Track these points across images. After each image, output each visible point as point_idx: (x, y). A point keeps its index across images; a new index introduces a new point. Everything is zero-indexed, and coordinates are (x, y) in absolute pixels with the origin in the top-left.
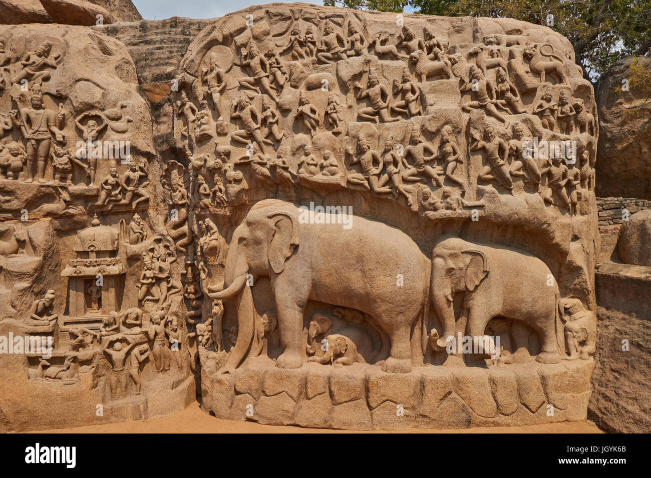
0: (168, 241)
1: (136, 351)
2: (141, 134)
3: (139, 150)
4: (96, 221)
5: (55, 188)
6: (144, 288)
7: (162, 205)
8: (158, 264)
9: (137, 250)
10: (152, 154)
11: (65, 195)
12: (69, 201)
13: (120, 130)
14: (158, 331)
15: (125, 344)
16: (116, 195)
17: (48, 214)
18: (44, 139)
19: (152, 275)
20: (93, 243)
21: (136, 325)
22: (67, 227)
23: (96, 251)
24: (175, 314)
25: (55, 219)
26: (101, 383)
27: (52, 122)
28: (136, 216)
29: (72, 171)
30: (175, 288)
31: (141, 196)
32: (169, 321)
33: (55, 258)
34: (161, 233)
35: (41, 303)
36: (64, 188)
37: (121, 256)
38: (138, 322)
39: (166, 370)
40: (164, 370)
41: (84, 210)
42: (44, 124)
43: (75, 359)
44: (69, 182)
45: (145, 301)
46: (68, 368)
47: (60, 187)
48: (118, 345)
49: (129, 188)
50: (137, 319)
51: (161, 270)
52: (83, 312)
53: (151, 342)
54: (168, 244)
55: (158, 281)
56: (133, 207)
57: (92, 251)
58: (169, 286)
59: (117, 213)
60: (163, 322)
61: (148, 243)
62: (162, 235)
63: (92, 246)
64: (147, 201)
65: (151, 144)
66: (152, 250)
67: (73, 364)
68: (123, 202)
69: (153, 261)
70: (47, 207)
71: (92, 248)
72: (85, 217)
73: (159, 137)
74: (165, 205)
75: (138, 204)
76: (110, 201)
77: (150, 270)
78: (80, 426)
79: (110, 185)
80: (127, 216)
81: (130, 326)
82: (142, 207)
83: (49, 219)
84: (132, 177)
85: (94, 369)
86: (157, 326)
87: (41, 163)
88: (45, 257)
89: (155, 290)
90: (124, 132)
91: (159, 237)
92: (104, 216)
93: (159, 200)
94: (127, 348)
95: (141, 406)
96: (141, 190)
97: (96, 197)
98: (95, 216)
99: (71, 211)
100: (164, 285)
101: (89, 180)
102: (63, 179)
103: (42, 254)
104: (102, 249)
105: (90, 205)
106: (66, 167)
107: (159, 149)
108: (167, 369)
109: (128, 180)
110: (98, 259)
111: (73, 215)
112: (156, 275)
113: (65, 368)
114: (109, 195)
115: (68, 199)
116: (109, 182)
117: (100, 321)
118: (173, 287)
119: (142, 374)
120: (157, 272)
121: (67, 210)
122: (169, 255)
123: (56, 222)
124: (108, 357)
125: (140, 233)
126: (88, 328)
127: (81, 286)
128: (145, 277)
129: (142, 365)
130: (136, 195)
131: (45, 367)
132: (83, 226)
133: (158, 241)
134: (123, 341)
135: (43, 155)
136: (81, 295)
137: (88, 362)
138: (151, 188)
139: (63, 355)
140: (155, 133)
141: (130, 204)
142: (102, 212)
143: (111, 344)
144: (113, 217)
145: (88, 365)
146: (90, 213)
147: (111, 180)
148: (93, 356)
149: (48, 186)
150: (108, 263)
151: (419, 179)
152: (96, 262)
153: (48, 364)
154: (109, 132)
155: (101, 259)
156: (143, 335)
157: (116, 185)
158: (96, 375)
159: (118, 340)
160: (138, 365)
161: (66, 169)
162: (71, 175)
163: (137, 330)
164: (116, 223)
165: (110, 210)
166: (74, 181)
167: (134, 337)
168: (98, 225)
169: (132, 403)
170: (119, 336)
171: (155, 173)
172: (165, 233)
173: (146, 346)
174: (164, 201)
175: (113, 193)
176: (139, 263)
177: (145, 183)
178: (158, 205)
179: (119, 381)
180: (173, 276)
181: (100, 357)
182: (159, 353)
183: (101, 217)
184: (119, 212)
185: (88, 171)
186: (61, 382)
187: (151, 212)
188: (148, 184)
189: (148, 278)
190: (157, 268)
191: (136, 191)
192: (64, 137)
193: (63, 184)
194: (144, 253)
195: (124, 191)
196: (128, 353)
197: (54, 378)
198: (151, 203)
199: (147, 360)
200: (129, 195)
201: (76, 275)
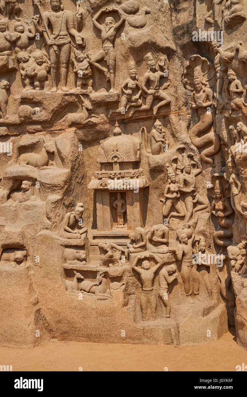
0: (192, 150)
1: (164, 271)
2: (159, 27)
3: (158, 46)
4: (117, 130)
5: (77, 96)
6: (169, 203)
7: (184, 108)
8: (182, 176)
9: (160, 161)
10: (172, 50)
11: (87, 103)
12: (91, 110)
13: (138, 25)
14: (186, 252)
15: (152, 262)
16: (137, 100)
17: (73, 124)
18: (64, 44)
19: (177, 189)
20: (116, 154)
21: (163, 243)
22: (90, 137)
23: (119, 163)
24: (203, 233)
25: (79, 129)
26: (132, 302)
27: (71, 24)
28: (158, 123)
29: (92, 77)
30: (201, 203)
31: (161, 99)
32: (196, 241)
33: (81, 170)
34: (185, 141)
35: (72, 216)
36: (86, 95)
37: (144, 168)
38: (165, 240)
39: (195, 295)
40: (193, 295)
41: (106, 118)
42: (64, 27)
43: (106, 275)
44: (90, 88)
45: (170, 218)
46: (100, 283)
47: (82, 95)
48: (146, 263)
49: (150, 91)
50: (163, 236)
51: (186, 183)
52: (110, 226)
53: (179, 262)
54: (192, 154)
55: (183, 195)
56: (155, 113)
57: (116, 162)
58: (195, 201)
59: (137, 120)
60: (190, 241)
61: (170, 152)
62: (185, 143)
63: (116, 157)
64: (168, 105)
65: (171, 38)
66: (175, 161)
67: (104, 279)
68: (144, 107)
69: (177, 173)
70: (71, 116)
71: (116, 160)
72: (107, 126)
73: (179, 28)
74: (188, 109)
75: (159, 108)
76: (131, 107)
77: (174, 183)
78: (115, 343)
79: (131, 88)
80: (147, 123)
81: (157, 244)
82: (163, 112)
83: (74, 129)
84: (152, 78)
85: (124, 286)
86: (184, 246)
87: (63, 70)
88: (72, 169)
89: (180, 205)
90: (142, 26)
91: (182, 146)
92: (124, 123)
93: (181, 103)
94: (155, 268)
95: (172, 330)
96: (162, 93)
97: (116, 103)
98: (117, 124)
99: (94, 120)
100: (189, 200)
101: (109, 85)
102: (84, 86)
103: (70, 166)
104: (126, 160)
105: (111, 112)
106: (86, 72)
107: (180, 42)
108: (196, 293)
109: (149, 82)
110: (121, 171)
111: (95, 125)
112: (181, 189)
113: (97, 283)
114: (129, 100)
115: (90, 107)
116: (129, 85)
117: (127, 237)
118: (198, 203)
119: (171, 295)
120: (182, 186)
121: (89, 119)
122: (194, 166)
123: (80, 132)
124: (137, 275)
125: (163, 142)
126: (115, 243)
127: (107, 199)
128: (169, 191)
129: (171, 286)
130: (157, 99)
131: (80, 280)
132: (105, 135)
133: (181, 150)
134: (151, 259)
135: (65, 61)
136: (108, 208)
137: (118, 279)
138: (171, 90)
139: (95, 270)
140: (175, 24)
141: (151, 109)
142: (123, 120)
143: (140, 262)
144: (134, 125)
145: (119, 281)
146: (112, 122)
147: (131, 83)
148: (123, 273)
149: (71, 95)
150: (131, 175)
152: (120, 174)
153: (82, 277)
154: (127, 28)
155: (125, 171)
156: (170, 254)
157: (137, 88)
158: (127, 294)
159: (146, 258)
160: (167, 287)
161: (87, 74)
162: (91, 81)
163: (164, 248)
164: (137, 131)
165: (131, 118)
166: (95, 88)
167: (161, 255)
168: (120, 134)
169: (163, 326)
170: (147, 254)
171: (176, 71)
172: (188, 141)
173: (173, 267)
174: (186, 104)
175: (134, 98)
176: (162, 175)
177: (166, 84)
178: (180, 109)
179: (148, 301)
180: (199, 190)
181: (129, 275)
182: (188, 275)
183: (122, 125)
184: (140, 119)
185: (108, 75)
186: (94, 297)
187: (173, 117)
188: (168, 86)
189: (173, 192)
190: (182, 181)
191: (157, 94)
192: (83, 39)
193: (85, 91)
194: (167, 165)
195: (144, 95)
196: (156, 273)
197: (89, 292)
198: (172, 108)
199: (175, 282)
200: (149, 99)
201: (102, 187)
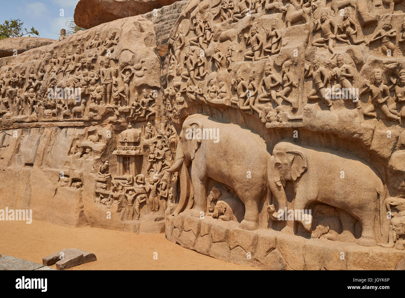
0: (165, 138)
1: (139, 197)
2: (151, 77)
3: (149, 86)
4: (130, 126)
5: (113, 108)
6: (149, 164)
7: (164, 117)
8: (157, 151)
9: (147, 143)
10: (158, 87)
11: (117, 112)
13: (139, 76)
14: (152, 188)
16: (138, 112)
17: (110, 122)
18: (108, 84)
20: (126, 138)
22: (118, 129)
23: (128, 142)
24: (165, 181)
25: (114, 125)
27: (113, 74)
28: (149, 123)
29: (120, 99)
30: (167, 166)
31: (150, 112)
32: (160, 184)
33: (114, 145)
34: (161, 133)
35: (103, 167)
36: (117, 108)
37: (141, 146)
38: (142, 182)
39: (156, 211)
41: (125, 120)
42: (109, 75)
44: (119, 105)
45: (150, 172)
47: (115, 108)
48: (130, 192)
49: (143, 108)
50: (141, 180)
51: (158, 154)
52: (122, 174)
54: (165, 140)
55: (157, 160)
56: (147, 118)
57: (126, 142)
58: (164, 164)
59: (140, 122)
60: (156, 184)
61: (154, 139)
62: (162, 134)
63: (126, 139)
64: (154, 114)
65: (158, 81)
66: (156, 143)
67: (111, 198)
68: (142, 115)
69: (155, 149)
70: (110, 118)
71: (126, 141)
72: (126, 124)
73: (162, 77)
74: (166, 117)
75: (149, 116)
76: (135, 115)
77: (153, 154)
79: (135, 106)
80: (145, 123)
81: (139, 183)
82: (151, 118)
83: (111, 124)
84: (144, 102)
85: (119, 203)
86: (152, 186)
87: (108, 96)
88: (107, 144)
89: (154, 166)
90: (141, 76)
91: (160, 135)
92: (134, 123)
93: (162, 114)
94: (134, 195)
95: (137, 226)
96: (150, 109)
98: (130, 123)
99: (120, 121)
100: (160, 163)
101: (126, 104)
102: (117, 104)
103: (106, 142)
104: (130, 141)
105: (127, 117)
106: (117, 97)
107: (162, 84)
109: (143, 103)
110: (128, 147)
111: (120, 123)
112: (156, 157)
113: (108, 200)
114: (134, 112)
115: (118, 114)
118: (165, 165)
120: (156, 156)
121: (118, 120)
122: (166, 146)
123: (114, 126)
124: (126, 198)
125: (150, 133)
126: (121, 182)
127: (122, 160)
128: (150, 158)
130: (147, 112)
132: (124, 128)
133: (159, 138)
134: (133, 190)
135: (109, 92)
136: (121, 165)
137: (117, 199)
138: (156, 107)
139: (108, 193)
140: (162, 75)
141: (145, 116)
142: (133, 121)
143: (128, 191)
144: (139, 124)
146: (128, 122)
147: (135, 104)
148: (120, 196)
149: (110, 108)
150: (132, 149)
151: (269, 99)
152: (127, 148)
153: (103, 197)
154: (135, 77)
155: (130, 147)
156: (143, 189)
157: (138, 106)
158: (120, 206)
159: (131, 190)
160: (139, 205)
161: (117, 98)
162: (120, 101)
163: (141, 186)
164: (140, 127)
165: (136, 120)
166: (121, 105)
167: (139, 189)
168: (131, 128)
169: (134, 224)
170: (131, 188)
171: (160, 98)
172: (164, 133)
173: (144, 195)
174: (165, 114)
175: (137, 110)
177: (153, 104)
178: (161, 117)
179: (130, 211)
180: (167, 159)
181: (123, 197)
183: (133, 124)
184: (141, 121)
185: (126, 99)
187: (156, 121)
188: (155, 105)
189: (152, 158)
190: (156, 153)
191: (147, 109)
192: (116, 82)
193: (116, 106)
194: (150, 145)
195: (141, 110)
196: (135, 197)
197: (104, 204)
198: (156, 116)
199: (145, 203)
200: (144, 111)
201: (127, 154)
